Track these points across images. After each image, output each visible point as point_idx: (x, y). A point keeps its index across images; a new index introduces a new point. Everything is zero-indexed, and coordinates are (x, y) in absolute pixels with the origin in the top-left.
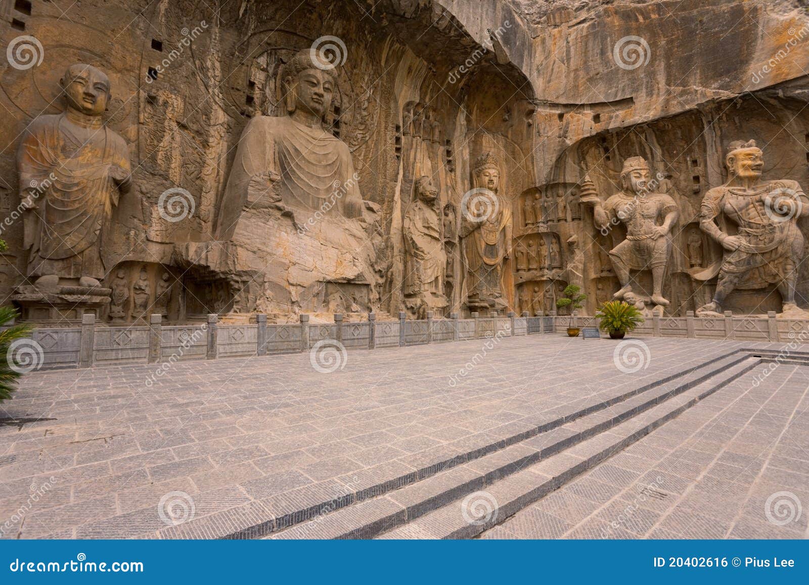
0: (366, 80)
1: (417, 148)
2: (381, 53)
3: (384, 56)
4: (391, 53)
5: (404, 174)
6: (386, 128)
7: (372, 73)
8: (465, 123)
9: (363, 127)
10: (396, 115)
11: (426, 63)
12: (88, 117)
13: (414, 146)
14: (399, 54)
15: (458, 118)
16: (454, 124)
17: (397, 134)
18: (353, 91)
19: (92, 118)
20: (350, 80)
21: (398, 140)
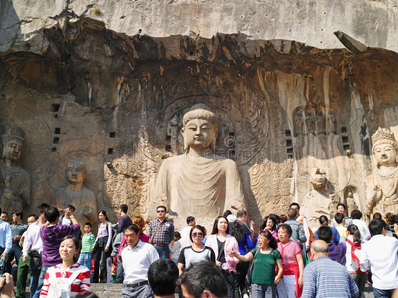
0: (252, 106)
1: (309, 143)
2: (258, 82)
3: (261, 83)
4: (266, 79)
5: (298, 169)
6: (276, 136)
7: (256, 98)
8: (362, 106)
9: (255, 141)
10: (285, 122)
11: (299, 75)
12: (75, 186)
13: (306, 143)
14: (273, 77)
15: (352, 105)
16: (349, 111)
17: (287, 138)
18: (243, 117)
19: (76, 185)
20: (240, 110)
21: (289, 142)
